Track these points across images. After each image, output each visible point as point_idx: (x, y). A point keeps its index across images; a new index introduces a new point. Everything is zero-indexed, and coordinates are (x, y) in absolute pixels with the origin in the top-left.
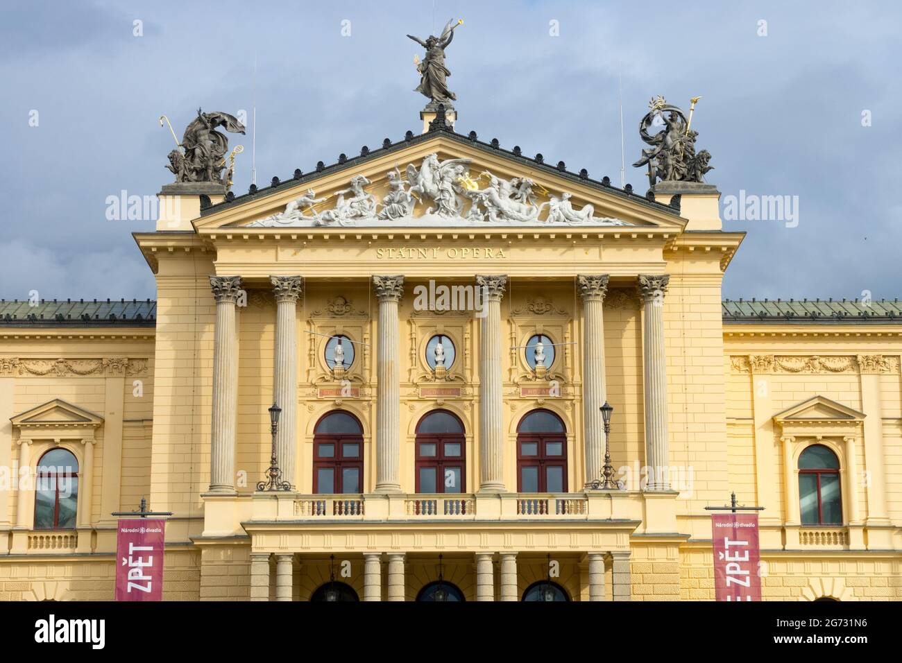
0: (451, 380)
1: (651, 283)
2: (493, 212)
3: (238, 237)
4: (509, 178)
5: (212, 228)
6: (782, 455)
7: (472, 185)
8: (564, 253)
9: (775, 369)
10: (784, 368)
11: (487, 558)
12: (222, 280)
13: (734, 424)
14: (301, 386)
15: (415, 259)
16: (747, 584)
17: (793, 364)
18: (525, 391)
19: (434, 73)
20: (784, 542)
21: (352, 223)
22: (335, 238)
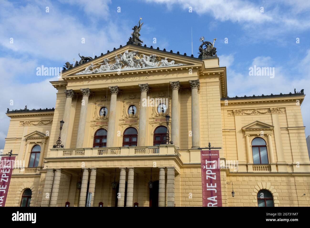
0: (134, 118)
1: (193, 83)
2: (144, 66)
3: (72, 78)
4: (149, 55)
5: (65, 76)
6: (246, 141)
7: (138, 58)
8: (166, 76)
9: (242, 114)
10: (245, 113)
11: (123, 170)
12: (68, 91)
13: (229, 132)
14: (91, 122)
15: (122, 81)
16: (215, 178)
17: (249, 112)
18: (156, 120)
19: (135, 34)
20: (247, 170)
21: (103, 72)
22: (98, 77)
